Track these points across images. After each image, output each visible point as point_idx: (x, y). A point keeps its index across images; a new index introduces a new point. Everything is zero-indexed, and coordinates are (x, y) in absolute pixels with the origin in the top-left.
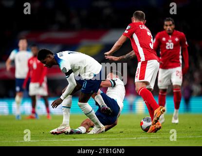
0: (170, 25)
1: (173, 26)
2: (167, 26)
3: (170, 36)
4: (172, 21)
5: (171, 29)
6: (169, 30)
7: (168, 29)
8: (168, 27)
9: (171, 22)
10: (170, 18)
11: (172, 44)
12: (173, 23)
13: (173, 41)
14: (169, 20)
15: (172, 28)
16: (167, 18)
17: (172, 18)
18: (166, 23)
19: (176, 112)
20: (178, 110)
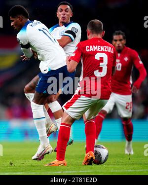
0: (120, 40)
1: (124, 42)
2: (116, 41)
3: (119, 55)
4: (122, 34)
5: (121, 45)
6: (119, 46)
8: (118, 42)
9: (121, 37)
10: (122, 32)
11: (120, 64)
12: (124, 38)
13: (122, 61)
14: (119, 34)
15: (122, 43)
16: (116, 32)
17: (122, 31)
18: (115, 37)
19: (129, 144)
20: (131, 142)
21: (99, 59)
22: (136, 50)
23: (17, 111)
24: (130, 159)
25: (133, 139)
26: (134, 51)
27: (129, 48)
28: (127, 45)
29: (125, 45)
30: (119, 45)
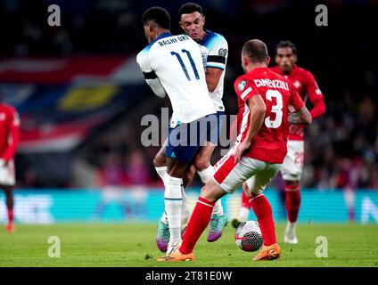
0: (288, 56)
1: (293, 58)
2: (281, 56)
4: (291, 46)
5: (289, 63)
6: (286, 65)
7: (282, 64)
8: (284, 59)
9: (290, 50)
10: (290, 44)
12: (294, 52)
14: (286, 46)
15: (291, 62)
16: (282, 42)
18: (280, 51)
19: (292, 227)
20: (295, 224)
21: (270, 100)
22: (312, 73)
23: (113, 175)
24: (291, 250)
25: (298, 220)
26: (309, 73)
27: (302, 69)
28: (299, 63)
29: (296, 63)
30: (285, 62)
